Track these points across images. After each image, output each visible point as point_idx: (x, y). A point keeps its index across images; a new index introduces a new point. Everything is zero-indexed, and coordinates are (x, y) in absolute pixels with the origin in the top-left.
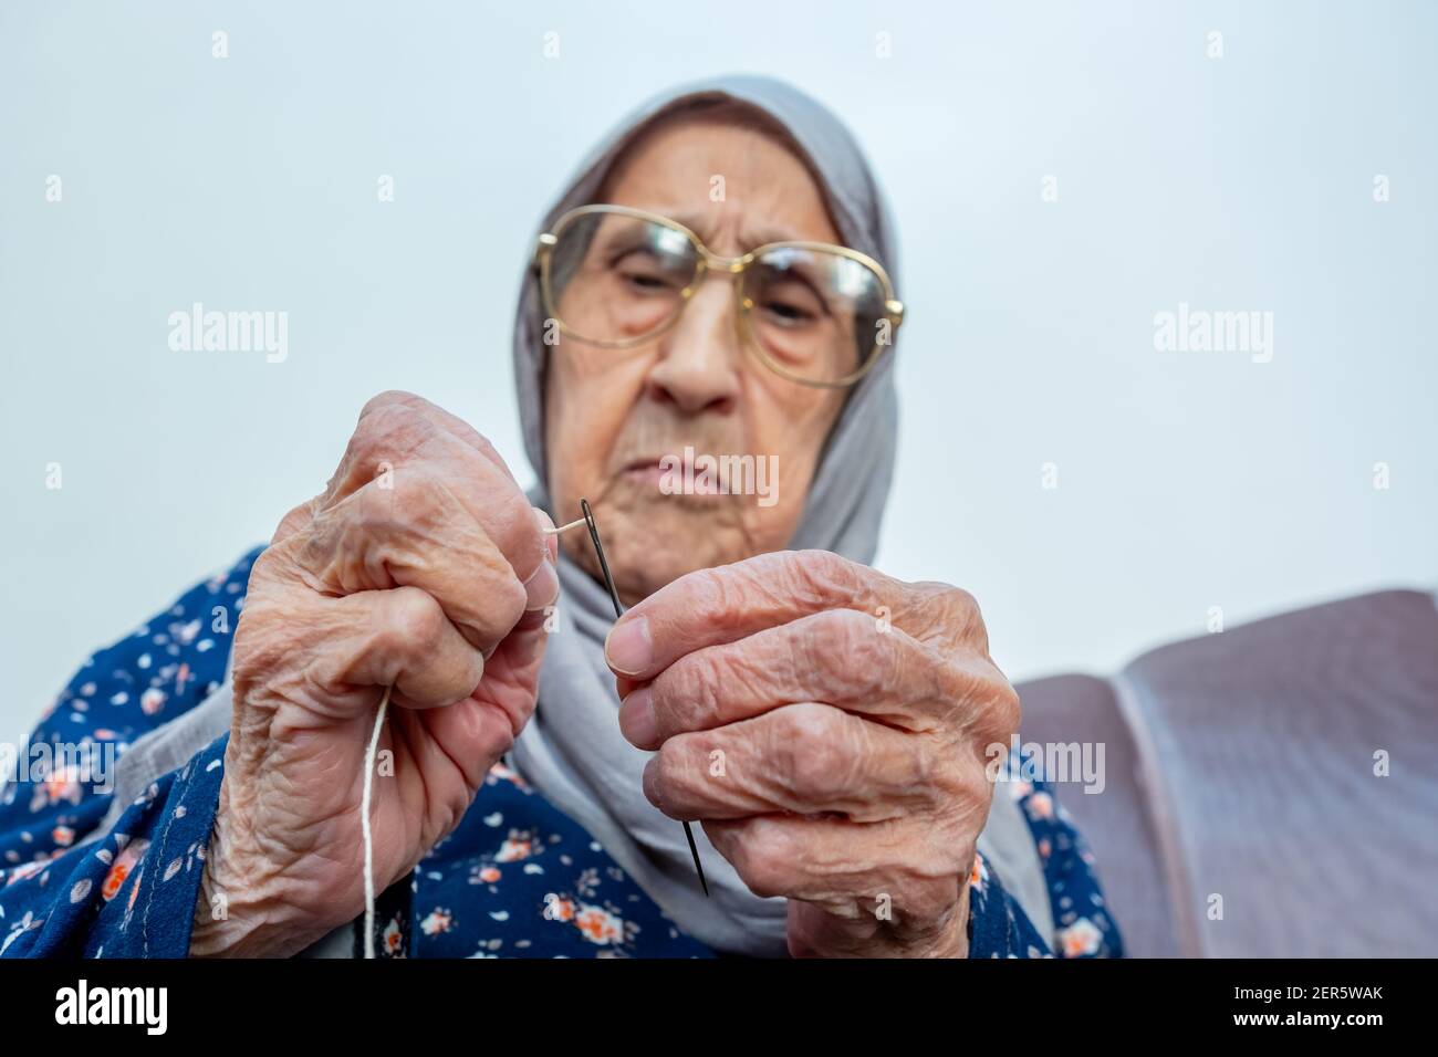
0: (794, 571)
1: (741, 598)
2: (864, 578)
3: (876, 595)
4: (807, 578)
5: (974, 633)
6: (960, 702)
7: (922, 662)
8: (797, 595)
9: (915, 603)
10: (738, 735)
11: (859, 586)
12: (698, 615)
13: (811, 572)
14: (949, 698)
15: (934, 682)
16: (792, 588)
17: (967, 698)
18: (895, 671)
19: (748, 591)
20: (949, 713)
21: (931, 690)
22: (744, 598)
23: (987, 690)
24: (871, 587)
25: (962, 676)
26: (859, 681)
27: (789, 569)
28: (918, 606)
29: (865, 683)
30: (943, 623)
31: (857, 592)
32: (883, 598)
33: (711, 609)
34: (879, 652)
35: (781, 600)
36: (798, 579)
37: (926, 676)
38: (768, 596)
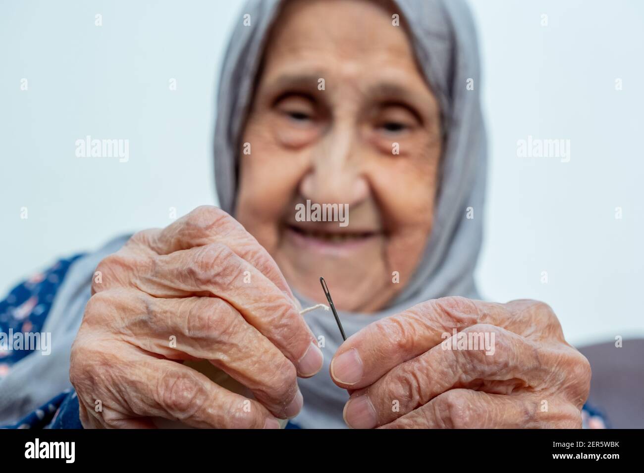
0: (439, 310)
1: (413, 330)
2: (481, 307)
3: (490, 316)
4: (448, 314)
5: (553, 328)
6: (553, 369)
7: (528, 348)
8: (444, 324)
9: (513, 315)
10: (416, 417)
11: (479, 313)
12: (391, 343)
13: (449, 309)
14: (546, 367)
15: (537, 358)
16: (441, 321)
17: (556, 367)
18: (514, 354)
19: (416, 326)
20: (548, 377)
21: (536, 363)
22: (414, 330)
23: (567, 360)
24: (486, 312)
25: (552, 354)
26: (496, 363)
27: (436, 310)
28: (516, 316)
29: (499, 364)
30: (533, 325)
31: (479, 317)
32: (494, 316)
33: (398, 339)
34: (503, 343)
35: (436, 329)
36: (443, 316)
37: (532, 356)
38: (428, 327)
